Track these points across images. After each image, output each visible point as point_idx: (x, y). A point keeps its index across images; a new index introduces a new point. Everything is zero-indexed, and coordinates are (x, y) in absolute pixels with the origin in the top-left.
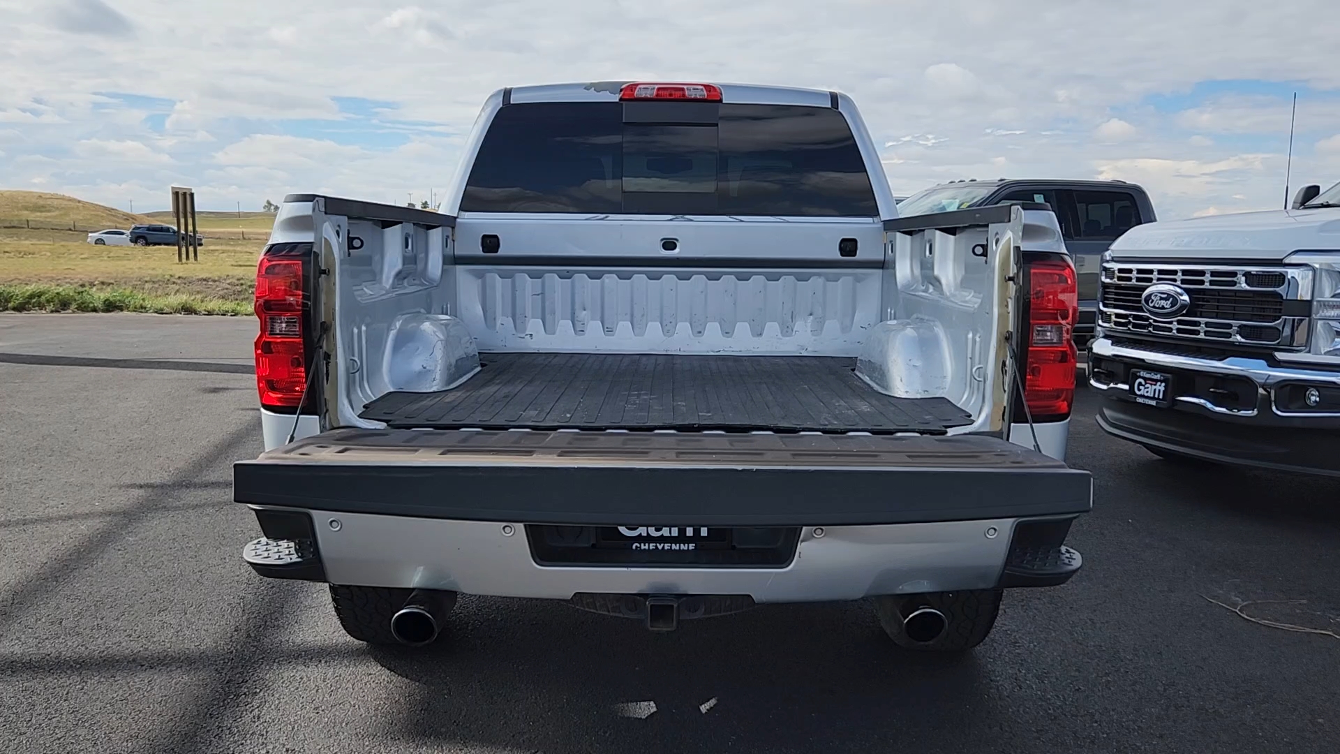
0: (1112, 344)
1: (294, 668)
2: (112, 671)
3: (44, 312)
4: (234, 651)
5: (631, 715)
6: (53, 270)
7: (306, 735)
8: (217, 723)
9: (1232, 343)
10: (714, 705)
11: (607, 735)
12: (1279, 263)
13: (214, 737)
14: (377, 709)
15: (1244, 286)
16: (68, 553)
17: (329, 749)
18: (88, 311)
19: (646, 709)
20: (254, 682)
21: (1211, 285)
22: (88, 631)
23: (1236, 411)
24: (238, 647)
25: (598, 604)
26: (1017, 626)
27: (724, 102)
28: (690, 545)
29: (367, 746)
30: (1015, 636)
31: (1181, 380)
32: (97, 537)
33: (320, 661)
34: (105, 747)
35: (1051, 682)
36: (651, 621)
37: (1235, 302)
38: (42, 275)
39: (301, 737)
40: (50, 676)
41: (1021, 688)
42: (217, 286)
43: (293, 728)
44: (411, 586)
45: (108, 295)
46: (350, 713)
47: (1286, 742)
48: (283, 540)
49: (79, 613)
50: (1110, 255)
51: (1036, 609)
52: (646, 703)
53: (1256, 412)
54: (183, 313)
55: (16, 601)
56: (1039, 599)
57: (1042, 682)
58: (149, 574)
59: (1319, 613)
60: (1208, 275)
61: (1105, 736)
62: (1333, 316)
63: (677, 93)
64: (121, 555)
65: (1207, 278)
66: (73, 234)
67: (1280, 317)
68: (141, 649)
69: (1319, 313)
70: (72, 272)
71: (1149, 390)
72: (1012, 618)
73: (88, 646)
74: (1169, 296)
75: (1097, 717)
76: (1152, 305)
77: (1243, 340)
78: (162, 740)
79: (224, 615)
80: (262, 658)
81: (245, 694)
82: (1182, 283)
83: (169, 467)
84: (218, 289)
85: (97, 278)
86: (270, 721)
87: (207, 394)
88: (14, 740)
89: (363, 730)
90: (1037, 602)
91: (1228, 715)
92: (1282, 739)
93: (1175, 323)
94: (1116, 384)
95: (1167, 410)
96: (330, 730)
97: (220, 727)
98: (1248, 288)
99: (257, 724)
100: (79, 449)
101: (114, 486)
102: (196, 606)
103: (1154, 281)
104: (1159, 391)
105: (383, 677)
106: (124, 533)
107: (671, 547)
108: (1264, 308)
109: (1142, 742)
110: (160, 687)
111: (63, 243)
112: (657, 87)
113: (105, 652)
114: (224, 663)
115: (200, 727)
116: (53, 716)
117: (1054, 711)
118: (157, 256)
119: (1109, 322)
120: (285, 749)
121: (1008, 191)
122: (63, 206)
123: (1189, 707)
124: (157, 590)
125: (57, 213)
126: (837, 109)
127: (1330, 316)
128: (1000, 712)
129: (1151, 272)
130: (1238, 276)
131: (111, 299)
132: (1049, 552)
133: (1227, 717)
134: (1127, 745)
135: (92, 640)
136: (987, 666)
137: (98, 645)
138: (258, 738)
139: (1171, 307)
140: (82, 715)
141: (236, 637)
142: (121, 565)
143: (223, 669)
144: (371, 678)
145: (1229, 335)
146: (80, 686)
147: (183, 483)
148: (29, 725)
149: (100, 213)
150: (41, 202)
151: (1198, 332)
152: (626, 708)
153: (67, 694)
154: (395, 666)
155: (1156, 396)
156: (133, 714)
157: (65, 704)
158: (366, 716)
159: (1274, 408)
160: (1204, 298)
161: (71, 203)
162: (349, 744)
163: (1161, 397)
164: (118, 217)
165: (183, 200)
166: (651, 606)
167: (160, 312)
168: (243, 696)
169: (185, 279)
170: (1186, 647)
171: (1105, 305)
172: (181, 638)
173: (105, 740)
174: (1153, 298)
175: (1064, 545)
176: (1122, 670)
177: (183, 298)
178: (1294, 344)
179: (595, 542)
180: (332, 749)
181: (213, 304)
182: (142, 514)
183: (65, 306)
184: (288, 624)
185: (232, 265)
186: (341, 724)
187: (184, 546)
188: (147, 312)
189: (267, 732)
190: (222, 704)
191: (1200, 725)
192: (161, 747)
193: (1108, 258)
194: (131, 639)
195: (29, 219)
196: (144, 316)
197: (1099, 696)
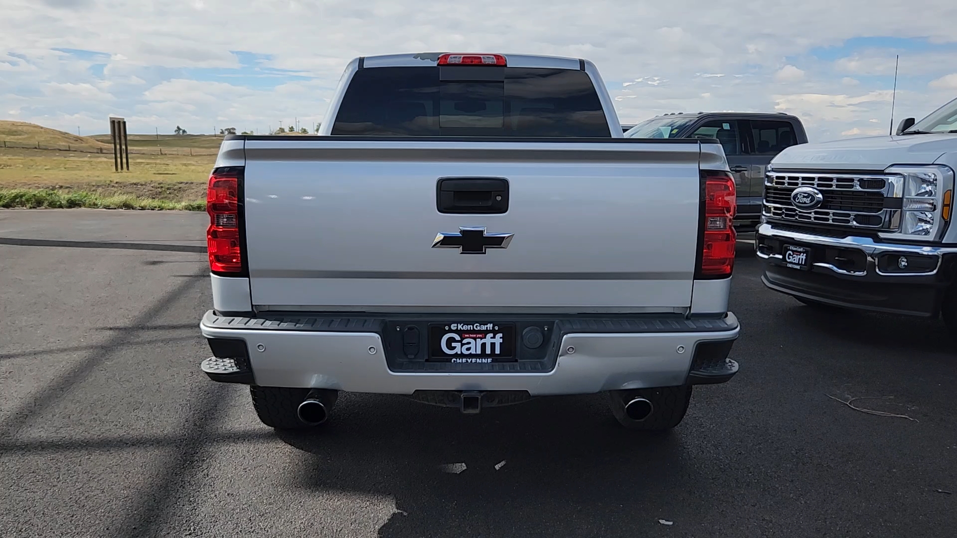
0: (772, 228)
1: (228, 445)
2: (108, 447)
3: (25, 208)
4: (187, 434)
5: (450, 472)
6: (25, 177)
7: (240, 485)
8: (180, 479)
9: (851, 227)
10: (504, 465)
11: (435, 483)
12: (881, 172)
13: (180, 487)
14: (284, 469)
15: (858, 188)
16: (67, 373)
17: (256, 493)
18: (56, 208)
19: (461, 467)
20: (202, 453)
21: (836, 187)
22: (88, 423)
23: (852, 272)
24: (189, 431)
25: (429, 398)
26: (702, 414)
27: (508, 66)
28: (489, 359)
29: (280, 491)
30: (701, 421)
31: (816, 252)
32: (85, 362)
33: (245, 440)
34: (110, 494)
35: (723, 449)
36: (464, 407)
37: (853, 199)
38: (18, 182)
39: (237, 486)
40: (67, 451)
41: (703, 453)
42: (144, 189)
43: (231, 481)
44: (309, 387)
45: (70, 196)
46: (267, 472)
47: (871, 483)
48: (226, 358)
49: (81, 411)
50: (771, 167)
51: (716, 404)
52: (460, 464)
53: (865, 273)
54: (124, 208)
55: (37, 404)
56: (718, 397)
57: (718, 449)
58: (124, 386)
59: (901, 404)
60: (835, 181)
61: (756, 481)
62: (917, 208)
63: (476, 60)
64: (103, 373)
65: (834, 183)
66: (37, 152)
67: (881, 209)
68: (125, 434)
69: (907, 207)
70: (39, 179)
71: (796, 259)
72: (700, 409)
73: (90, 432)
74: (809, 195)
75: (751, 470)
76: (797, 201)
77: (858, 225)
78: (146, 489)
79: (177, 412)
80: (206, 438)
81: (197, 460)
82: (818, 186)
83: (128, 315)
84: (144, 191)
85: (57, 183)
86: (216, 477)
87: (148, 266)
88: (50, 490)
89: (276, 482)
90: (716, 399)
91: (836, 468)
92: (869, 482)
93: (813, 213)
94: (774, 255)
95: (808, 272)
96: (255, 482)
97: (183, 481)
98: (860, 189)
99: (207, 479)
100: (65, 304)
101: (93, 329)
102: (158, 405)
103: (799, 185)
104: (802, 259)
105: (287, 449)
106: (103, 359)
107: (476, 360)
108: (871, 203)
109: (779, 485)
110: (141, 457)
111: (31, 158)
112: (462, 56)
113: (101, 436)
114: (181, 441)
115: (170, 481)
116: (73, 475)
117: (724, 466)
118: (100, 167)
119: (770, 213)
120: (227, 494)
121: (706, 120)
122: (30, 131)
123: (811, 463)
124: (131, 396)
125: (26, 136)
126: (584, 71)
127: (914, 208)
128: (689, 467)
129: (797, 178)
130: (855, 181)
131: (73, 199)
132: (718, 362)
133: (835, 469)
134: (770, 487)
135: (91, 428)
136: (682, 440)
137: (95, 432)
138: (209, 487)
139: (810, 202)
140: (92, 474)
141: (187, 425)
142: (104, 380)
143: (180, 445)
144: (279, 450)
145: (849, 221)
146: (88, 457)
147: (140, 327)
148: (59, 480)
149: (56, 136)
150: (14, 128)
151: (827, 220)
152: (447, 467)
153: (80, 461)
154: (294, 443)
155: (800, 263)
156: (125, 474)
157: (80, 468)
158: (277, 473)
159: (877, 270)
160: (832, 197)
161: (36, 129)
162: (268, 491)
163: (803, 263)
164: (70, 139)
165: (118, 126)
166: (464, 398)
167: (107, 207)
168: (196, 462)
169: (121, 183)
170: (812, 427)
171: (767, 201)
172: (150, 426)
173: (109, 489)
174: (798, 196)
175: (729, 358)
176: (770, 441)
177: (124, 198)
178: (891, 227)
179: (427, 358)
180: (257, 493)
181: (146, 202)
182: (114, 347)
183: (40, 204)
184: (221, 417)
185: (154, 174)
186: (262, 478)
187: (145, 368)
188: (98, 208)
189: (214, 484)
190: (182, 467)
191: (817, 474)
192: (146, 493)
193: (769, 169)
194: (117, 427)
195: (6, 140)
196: (96, 211)
197: (753, 457)
